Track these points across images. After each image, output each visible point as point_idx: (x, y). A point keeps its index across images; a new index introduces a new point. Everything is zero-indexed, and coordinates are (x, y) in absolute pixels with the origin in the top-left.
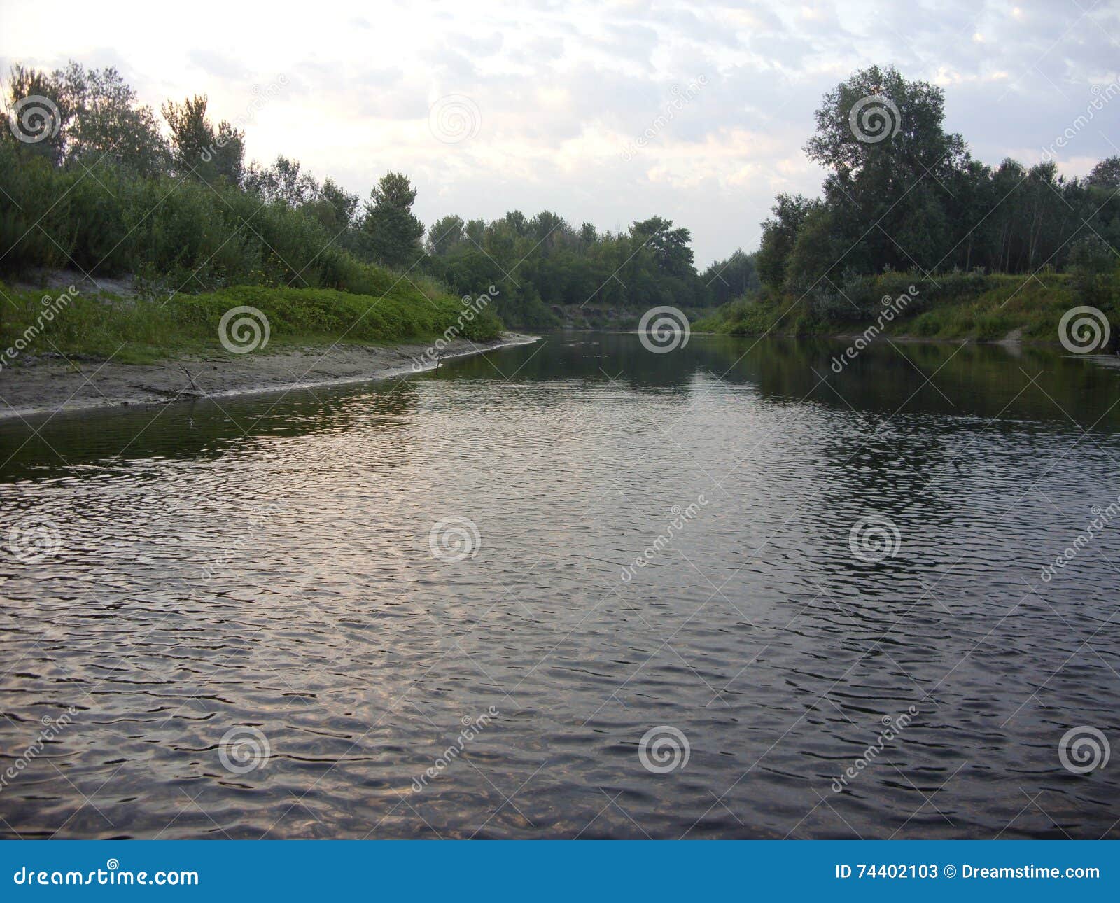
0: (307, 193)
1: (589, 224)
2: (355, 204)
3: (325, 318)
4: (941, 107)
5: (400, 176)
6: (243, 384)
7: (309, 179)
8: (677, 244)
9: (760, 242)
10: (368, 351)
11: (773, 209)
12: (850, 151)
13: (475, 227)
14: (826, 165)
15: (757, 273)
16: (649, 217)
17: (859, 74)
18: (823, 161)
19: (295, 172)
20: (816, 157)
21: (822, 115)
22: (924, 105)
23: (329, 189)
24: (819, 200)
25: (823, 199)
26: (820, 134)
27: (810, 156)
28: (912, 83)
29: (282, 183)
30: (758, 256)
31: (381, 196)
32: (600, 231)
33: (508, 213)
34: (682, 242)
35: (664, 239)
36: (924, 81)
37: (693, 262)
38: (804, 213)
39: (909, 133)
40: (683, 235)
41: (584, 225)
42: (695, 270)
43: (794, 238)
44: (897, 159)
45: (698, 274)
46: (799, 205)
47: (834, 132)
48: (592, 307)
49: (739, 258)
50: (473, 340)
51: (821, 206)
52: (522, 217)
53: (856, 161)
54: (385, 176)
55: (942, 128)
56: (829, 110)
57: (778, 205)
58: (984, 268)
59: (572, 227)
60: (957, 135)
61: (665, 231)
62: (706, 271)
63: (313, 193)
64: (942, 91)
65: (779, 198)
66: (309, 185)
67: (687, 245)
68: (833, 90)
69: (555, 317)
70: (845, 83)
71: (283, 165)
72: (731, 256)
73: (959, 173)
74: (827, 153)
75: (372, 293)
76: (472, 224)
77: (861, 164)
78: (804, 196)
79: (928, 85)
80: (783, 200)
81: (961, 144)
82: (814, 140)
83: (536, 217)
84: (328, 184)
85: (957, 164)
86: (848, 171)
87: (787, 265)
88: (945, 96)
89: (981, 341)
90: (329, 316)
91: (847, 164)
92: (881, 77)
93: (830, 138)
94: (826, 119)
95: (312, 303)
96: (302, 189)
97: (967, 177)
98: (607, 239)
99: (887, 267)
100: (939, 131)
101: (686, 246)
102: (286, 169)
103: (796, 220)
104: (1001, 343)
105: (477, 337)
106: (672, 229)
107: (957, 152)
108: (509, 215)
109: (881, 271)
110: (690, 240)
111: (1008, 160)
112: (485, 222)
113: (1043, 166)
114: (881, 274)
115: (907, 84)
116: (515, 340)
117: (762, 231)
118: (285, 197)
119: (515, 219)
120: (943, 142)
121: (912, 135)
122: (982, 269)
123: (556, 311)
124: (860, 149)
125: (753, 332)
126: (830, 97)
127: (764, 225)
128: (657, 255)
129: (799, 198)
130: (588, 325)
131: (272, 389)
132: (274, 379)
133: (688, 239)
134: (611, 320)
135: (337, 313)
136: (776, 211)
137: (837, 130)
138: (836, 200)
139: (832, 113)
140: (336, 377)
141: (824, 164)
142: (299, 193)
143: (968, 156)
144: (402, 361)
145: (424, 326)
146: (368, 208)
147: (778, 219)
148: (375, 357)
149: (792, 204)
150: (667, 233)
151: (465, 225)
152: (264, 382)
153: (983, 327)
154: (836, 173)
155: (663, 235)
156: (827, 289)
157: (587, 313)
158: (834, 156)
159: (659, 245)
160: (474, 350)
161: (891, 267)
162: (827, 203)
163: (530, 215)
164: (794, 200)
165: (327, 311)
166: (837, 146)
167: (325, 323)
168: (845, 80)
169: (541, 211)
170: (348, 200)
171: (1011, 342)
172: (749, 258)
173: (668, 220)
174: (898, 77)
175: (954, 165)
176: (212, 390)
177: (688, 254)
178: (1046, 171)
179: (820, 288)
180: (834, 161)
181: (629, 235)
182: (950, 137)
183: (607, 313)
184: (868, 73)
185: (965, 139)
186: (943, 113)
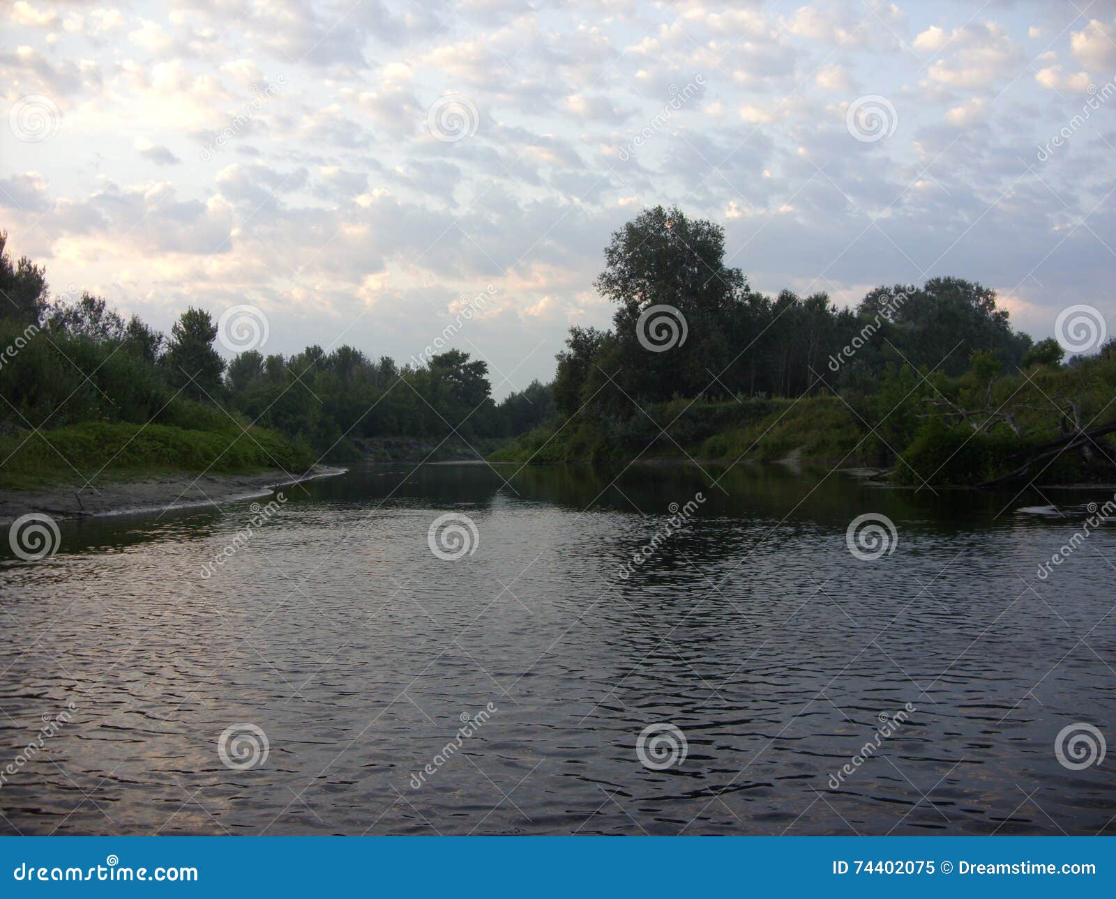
0: (112, 330)
1: (387, 358)
2: (160, 341)
3: (164, 451)
4: (721, 243)
5: (201, 312)
6: (120, 505)
7: (114, 317)
8: (474, 376)
9: (555, 373)
10: (209, 479)
11: (567, 342)
12: (638, 285)
13: (275, 362)
14: (616, 299)
15: (553, 403)
16: (447, 351)
17: (645, 214)
18: (613, 295)
19: (100, 310)
20: (606, 292)
21: (611, 252)
22: (706, 242)
23: (135, 327)
24: (610, 332)
25: (614, 331)
26: (610, 270)
27: (602, 291)
28: (693, 221)
29: (87, 320)
30: (554, 386)
31: (182, 333)
32: (399, 365)
33: (307, 348)
34: (480, 374)
35: (462, 371)
36: (705, 220)
37: (490, 393)
38: (597, 345)
39: (693, 267)
40: (480, 367)
41: (382, 359)
42: (492, 401)
43: (587, 369)
44: (682, 292)
45: (496, 405)
46: (592, 337)
47: (622, 268)
48: (393, 440)
49: (535, 389)
50: (290, 471)
51: (613, 338)
52: (321, 351)
53: (644, 295)
54: (186, 312)
55: (724, 263)
56: (618, 247)
57: (571, 338)
58: (765, 393)
59: (371, 361)
60: (737, 270)
61: (463, 364)
62: (504, 402)
63: (118, 330)
64: (722, 229)
65: (572, 331)
66: (114, 323)
67: (485, 377)
68: (621, 228)
69: (357, 450)
70: (632, 222)
71: (89, 303)
72: (528, 387)
73: (740, 304)
74: (616, 287)
75: (198, 428)
76: (271, 358)
77: (649, 298)
78: (596, 329)
79: (708, 224)
80: (576, 333)
81: (740, 278)
82: (604, 276)
83: (335, 352)
84: (134, 321)
85: (738, 296)
86: (637, 304)
87: (582, 395)
88: (725, 234)
89: (765, 462)
90: (169, 449)
91: (636, 298)
92: (665, 216)
93: (619, 273)
94: (615, 256)
95: (152, 438)
96: (108, 326)
97: (746, 308)
98: (406, 371)
99: (675, 394)
100: (720, 265)
101: (483, 378)
102: (92, 307)
103: (589, 351)
104: (782, 462)
105: (294, 468)
106: (469, 361)
107: (737, 285)
108: (308, 350)
109: (670, 399)
110: (487, 372)
111: (786, 292)
112: (284, 357)
113: (817, 297)
114: (670, 401)
115: (689, 222)
116: (326, 472)
117: (556, 363)
118: (90, 334)
119: (314, 353)
120: (724, 277)
121: (696, 269)
122: (764, 394)
123: (358, 444)
124: (647, 284)
125: (551, 460)
126: (618, 236)
127: (560, 357)
128: (456, 387)
129: (591, 331)
130: (389, 457)
131: (145, 510)
132: (144, 502)
133: (485, 371)
134: (412, 452)
135: (174, 446)
136: (570, 343)
137: (626, 266)
138: (626, 332)
139: (620, 250)
140: (193, 500)
141: (614, 298)
142: (104, 330)
143: (747, 289)
144: (241, 488)
145: (246, 459)
146: (169, 344)
147: (572, 351)
148: (216, 485)
149: (585, 337)
150: (465, 366)
151: (264, 360)
152: (137, 505)
153: (766, 446)
154: (625, 306)
155: (461, 368)
156: (620, 416)
157: (388, 445)
158: (623, 290)
159: (456, 377)
160: (291, 480)
161: (680, 394)
162: (618, 336)
163: (329, 350)
164: (586, 333)
165: (167, 444)
166: (625, 281)
167: (165, 455)
168: (632, 219)
169: (340, 346)
170: (152, 338)
171: (792, 461)
172: (545, 388)
173: (466, 353)
174: (681, 216)
175: (735, 297)
176: (98, 511)
177: (486, 386)
178: (818, 302)
179: (613, 417)
180: (624, 296)
181: (427, 368)
182: (730, 272)
183: (407, 445)
184: (653, 213)
185: (744, 274)
186: (723, 249)
